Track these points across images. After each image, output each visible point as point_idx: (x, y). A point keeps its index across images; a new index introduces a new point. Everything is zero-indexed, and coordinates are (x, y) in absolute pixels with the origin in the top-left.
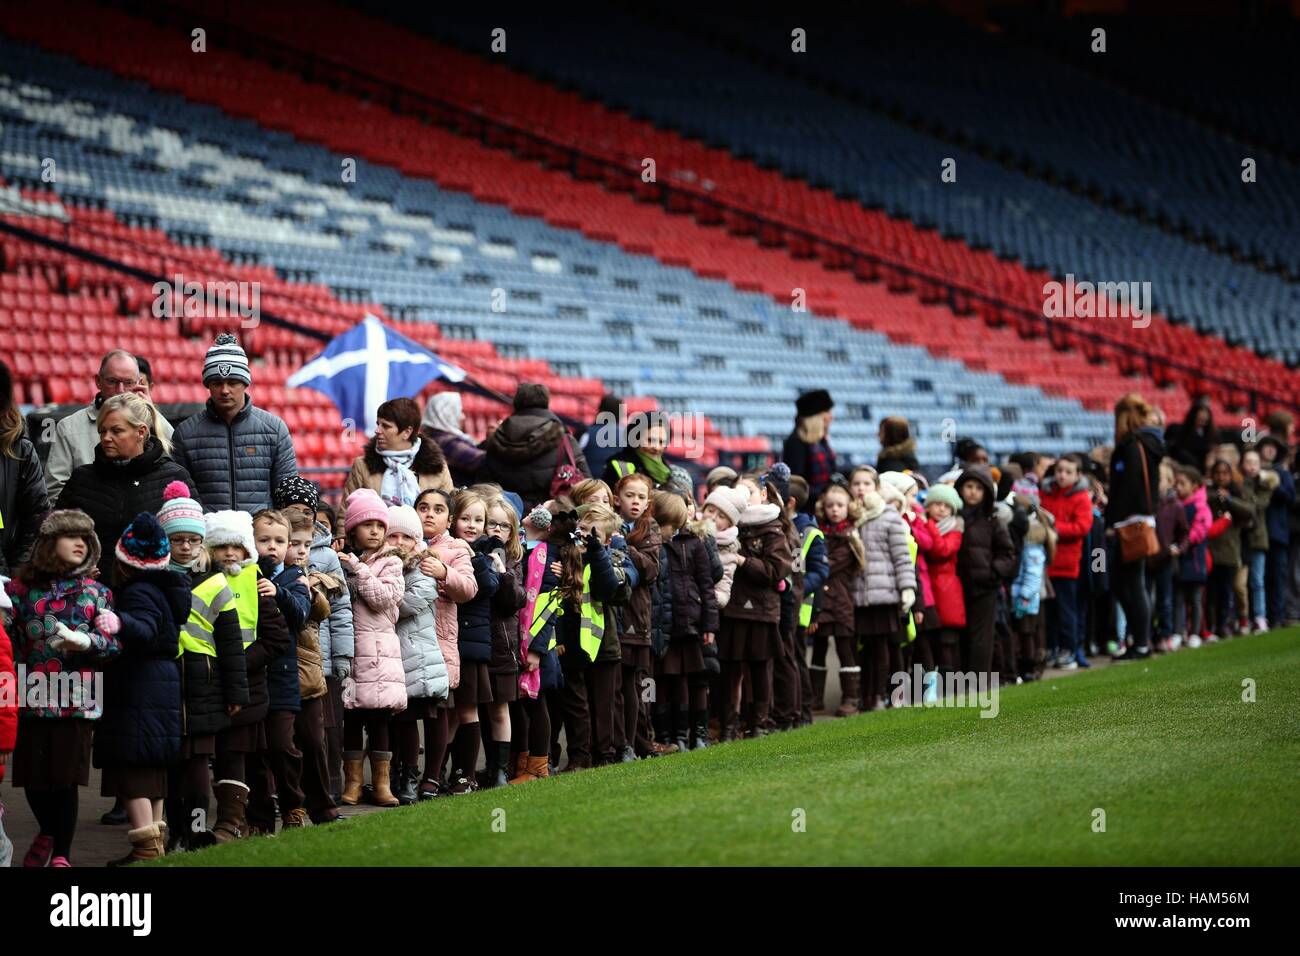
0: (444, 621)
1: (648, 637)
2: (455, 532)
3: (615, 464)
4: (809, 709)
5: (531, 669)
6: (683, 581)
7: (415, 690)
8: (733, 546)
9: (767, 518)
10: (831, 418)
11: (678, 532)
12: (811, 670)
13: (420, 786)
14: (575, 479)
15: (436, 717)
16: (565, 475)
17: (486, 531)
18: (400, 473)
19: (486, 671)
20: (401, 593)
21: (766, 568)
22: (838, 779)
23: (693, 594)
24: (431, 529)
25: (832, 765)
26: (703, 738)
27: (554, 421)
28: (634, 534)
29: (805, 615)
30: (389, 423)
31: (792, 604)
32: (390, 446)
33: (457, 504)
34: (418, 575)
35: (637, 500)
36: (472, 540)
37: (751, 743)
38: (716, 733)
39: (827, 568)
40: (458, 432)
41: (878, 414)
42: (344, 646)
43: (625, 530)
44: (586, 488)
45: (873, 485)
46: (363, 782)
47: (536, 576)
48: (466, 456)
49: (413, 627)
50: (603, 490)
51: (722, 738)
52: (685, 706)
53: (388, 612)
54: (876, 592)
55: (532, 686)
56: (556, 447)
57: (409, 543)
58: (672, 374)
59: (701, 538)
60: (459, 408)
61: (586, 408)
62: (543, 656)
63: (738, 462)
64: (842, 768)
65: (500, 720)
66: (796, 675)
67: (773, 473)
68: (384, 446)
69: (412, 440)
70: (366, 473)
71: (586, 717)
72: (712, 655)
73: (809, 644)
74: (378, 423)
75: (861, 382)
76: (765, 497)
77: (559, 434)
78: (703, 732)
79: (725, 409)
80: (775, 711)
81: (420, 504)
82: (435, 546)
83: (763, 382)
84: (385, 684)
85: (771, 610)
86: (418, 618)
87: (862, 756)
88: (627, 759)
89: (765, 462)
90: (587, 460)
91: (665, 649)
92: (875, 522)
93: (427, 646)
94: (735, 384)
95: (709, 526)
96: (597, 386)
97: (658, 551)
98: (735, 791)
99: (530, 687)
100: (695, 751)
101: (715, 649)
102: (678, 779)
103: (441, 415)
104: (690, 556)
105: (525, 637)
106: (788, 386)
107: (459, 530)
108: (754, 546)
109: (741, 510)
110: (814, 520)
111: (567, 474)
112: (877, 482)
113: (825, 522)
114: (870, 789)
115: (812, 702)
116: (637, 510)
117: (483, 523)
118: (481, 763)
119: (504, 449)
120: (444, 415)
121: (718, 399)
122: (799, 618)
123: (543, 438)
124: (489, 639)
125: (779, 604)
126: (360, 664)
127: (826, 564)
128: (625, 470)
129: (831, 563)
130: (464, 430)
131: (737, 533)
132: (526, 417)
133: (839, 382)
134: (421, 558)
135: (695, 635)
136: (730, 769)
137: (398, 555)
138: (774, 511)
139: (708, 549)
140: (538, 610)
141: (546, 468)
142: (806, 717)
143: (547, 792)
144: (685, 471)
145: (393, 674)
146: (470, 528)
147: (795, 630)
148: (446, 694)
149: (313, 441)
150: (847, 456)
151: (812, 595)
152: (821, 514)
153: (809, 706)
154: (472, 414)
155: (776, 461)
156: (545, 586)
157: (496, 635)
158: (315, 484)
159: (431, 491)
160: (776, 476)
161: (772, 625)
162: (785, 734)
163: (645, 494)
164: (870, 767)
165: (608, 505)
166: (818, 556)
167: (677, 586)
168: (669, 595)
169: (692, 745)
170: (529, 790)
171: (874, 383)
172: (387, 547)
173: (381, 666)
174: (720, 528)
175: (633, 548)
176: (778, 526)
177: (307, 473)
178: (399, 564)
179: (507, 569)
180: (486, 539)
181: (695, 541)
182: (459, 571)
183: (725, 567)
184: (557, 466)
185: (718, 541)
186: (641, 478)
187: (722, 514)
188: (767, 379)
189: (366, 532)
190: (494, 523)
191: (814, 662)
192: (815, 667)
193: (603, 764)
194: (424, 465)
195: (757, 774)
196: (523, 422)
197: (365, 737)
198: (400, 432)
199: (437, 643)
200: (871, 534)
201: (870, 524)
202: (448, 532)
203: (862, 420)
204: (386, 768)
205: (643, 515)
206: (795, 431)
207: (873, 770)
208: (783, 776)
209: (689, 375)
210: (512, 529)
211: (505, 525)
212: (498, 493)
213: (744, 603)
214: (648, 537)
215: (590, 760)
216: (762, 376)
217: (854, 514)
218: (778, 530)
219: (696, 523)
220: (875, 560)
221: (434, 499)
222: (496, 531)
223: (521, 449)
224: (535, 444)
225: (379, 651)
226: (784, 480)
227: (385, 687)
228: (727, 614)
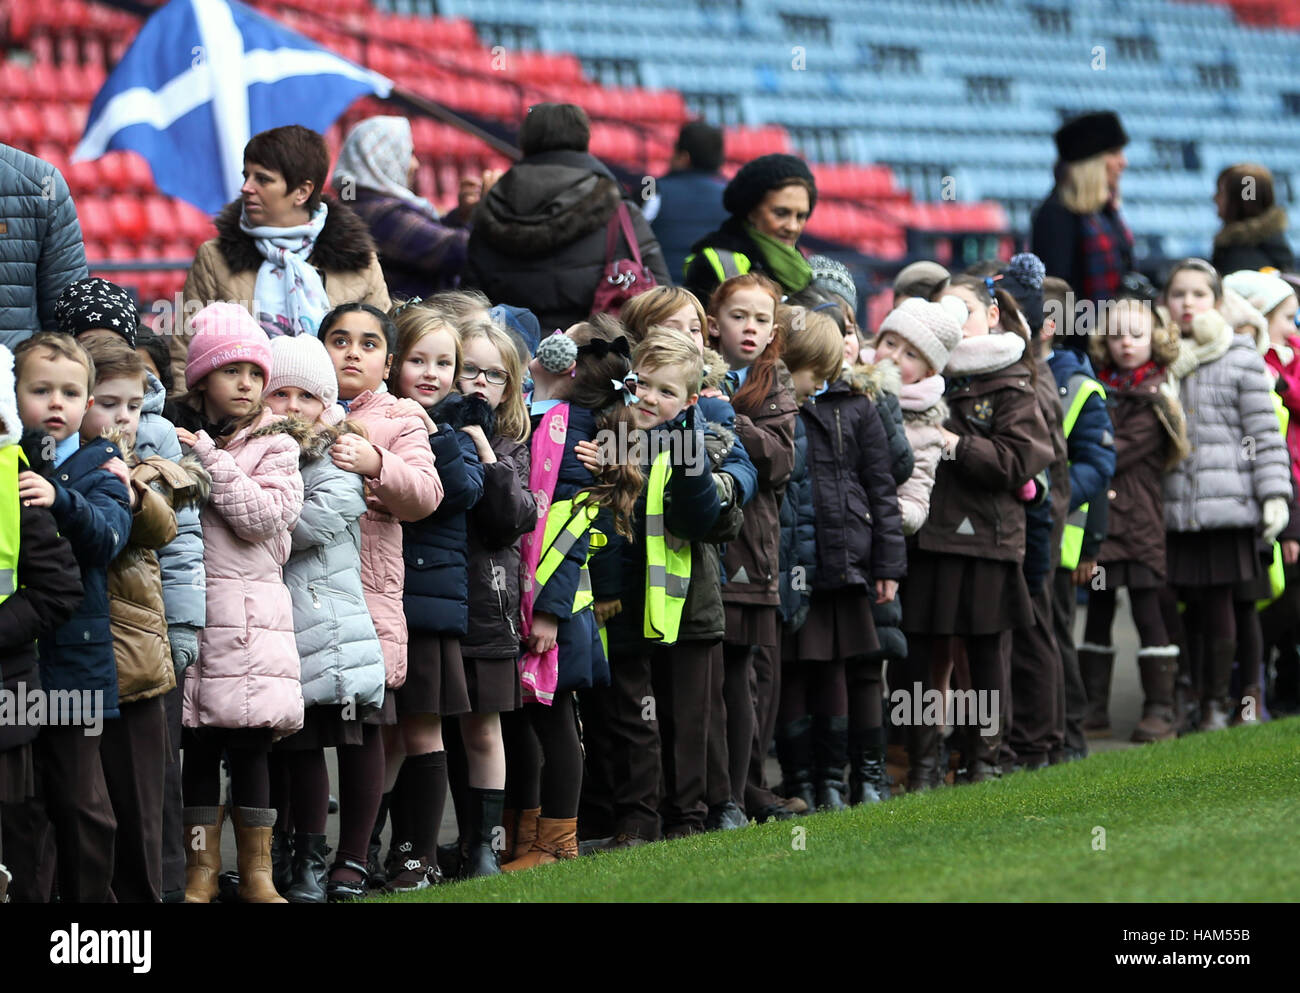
0: (376, 557)
1: (773, 588)
2: (397, 386)
3: (711, 254)
4: (1079, 727)
5: (541, 648)
6: (836, 480)
7: (319, 690)
8: (933, 413)
9: (1002, 361)
10: (1122, 167)
11: (825, 387)
12: (1083, 654)
13: (330, 874)
14: (639, 286)
15: (360, 742)
16: (621, 278)
17: (457, 384)
18: (290, 270)
19: (457, 654)
20: (298, 505)
21: (1001, 456)
22: (1136, 862)
23: (857, 505)
24: (354, 382)
25: (1125, 835)
26: (876, 782)
27: (600, 175)
28: (746, 391)
29: (1071, 544)
30: (268, 173)
31: (1048, 526)
32: (271, 219)
33: (402, 332)
34: (326, 469)
35: (752, 324)
36: (431, 400)
37: (969, 794)
38: (903, 772)
39: (1111, 455)
40: (405, 194)
41: (1214, 159)
42: (183, 604)
43: (730, 385)
44: (657, 305)
45: (1209, 298)
46: (219, 868)
47: (547, 468)
48: (420, 241)
49: (316, 568)
50: (689, 308)
51: (912, 783)
52: (840, 722)
53: (271, 543)
54: (1215, 503)
55: (543, 680)
56: (603, 225)
57: (311, 408)
58: (818, 82)
59: (871, 398)
60: (407, 146)
61: (651, 146)
62: (565, 623)
63: (944, 251)
64: (1144, 843)
65: (484, 749)
66: (1056, 663)
67: (1012, 274)
68: (258, 217)
69: (310, 207)
70: (222, 272)
71: (652, 744)
72: (891, 622)
73: (1080, 603)
74: (246, 174)
75: (1181, 99)
76: (995, 321)
77: (610, 201)
78: (875, 772)
79: (918, 149)
80: (1015, 732)
81: (330, 331)
82: (360, 412)
83: (992, 98)
84: (260, 680)
85: (1008, 536)
86: (327, 551)
87: (1181, 818)
88: (730, 825)
89: (996, 253)
90: (664, 250)
91: (803, 613)
92: (1213, 369)
93: (343, 605)
94: (936, 101)
95: (884, 374)
96: (672, 105)
97: (792, 425)
98: (936, 884)
99: (540, 683)
100: (861, 807)
101: (897, 612)
102: (828, 861)
103: (371, 160)
104: (850, 431)
105: (528, 587)
106: (1041, 105)
107: (407, 382)
108: (976, 414)
109: (949, 344)
110: (1087, 365)
111: (625, 276)
112: (1218, 292)
113: (1109, 367)
114: (1197, 881)
115: (1085, 714)
116: (752, 344)
117: (451, 369)
118: (448, 831)
119: (502, 228)
120: (379, 162)
121: (905, 130)
122: (1059, 551)
123: (578, 208)
124: (464, 593)
125: (1022, 525)
126: (213, 641)
127: (1108, 448)
128: (730, 268)
129: (1120, 445)
130: (416, 189)
131: (942, 389)
132: (547, 168)
133: (1137, 97)
134: (332, 437)
135: (861, 586)
136: (928, 844)
137: (291, 432)
138: (1012, 346)
139: (883, 420)
140: (550, 532)
141: (584, 266)
142: (1074, 742)
143: (574, 886)
144: (842, 267)
145: (277, 661)
146: (428, 378)
147: (1052, 574)
148: (379, 699)
149: (124, 210)
150: (1154, 240)
151: (1085, 508)
152: (1099, 352)
153: (1078, 721)
154: (431, 158)
155: (1018, 250)
156: (565, 486)
157: (478, 582)
158: (130, 293)
159: (352, 307)
160: (1017, 280)
161: (1010, 566)
162: (1034, 777)
163: (769, 312)
164: (1197, 838)
165: (700, 336)
166: (1094, 432)
167: (827, 493)
168: (808, 508)
169: (855, 797)
170: (541, 883)
171: (1207, 100)
172: (268, 418)
173: (253, 646)
174: (906, 378)
175: (747, 419)
176: (1022, 377)
177: (114, 271)
178: (292, 450)
179: (498, 456)
180: (458, 399)
181: (859, 404)
182: (406, 460)
183: (918, 454)
184: (604, 263)
185: (904, 404)
186: (761, 284)
187: (913, 351)
188: (998, 93)
189: (228, 385)
190: (474, 369)
191: (1089, 636)
192: (1092, 647)
193: (684, 834)
194: (332, 255)
195: (979, 852)
196: (540, 177)
197: (224, 780)
198: (290, 190)
199: (363, 601)
200: (1204, 391)
201: (1204, 372)
202: (384, 385)
203: (1183, 171)
204: (265, 840)
205: (764, 354)
206: (1055, 193)
207: (1204, 844)
208: (1031, 856)
209: (849, 83)
210: (508, 380)
211: (496, 373)
212: (481, 312)
213: (957, 526)
214: (773, 396)
215: (659, 826)
216: (989, 86)
217: (1164, 352)
218: (1022, 383)
219: (860, 369)
220: (1212, 442)
221: (359, 323)
222: (478, 384)
223: (539, 230)
224: (562, 219)
225: (250, 618)
226: (1032, 287)
227: (261, 687)
228: (925, 544)
